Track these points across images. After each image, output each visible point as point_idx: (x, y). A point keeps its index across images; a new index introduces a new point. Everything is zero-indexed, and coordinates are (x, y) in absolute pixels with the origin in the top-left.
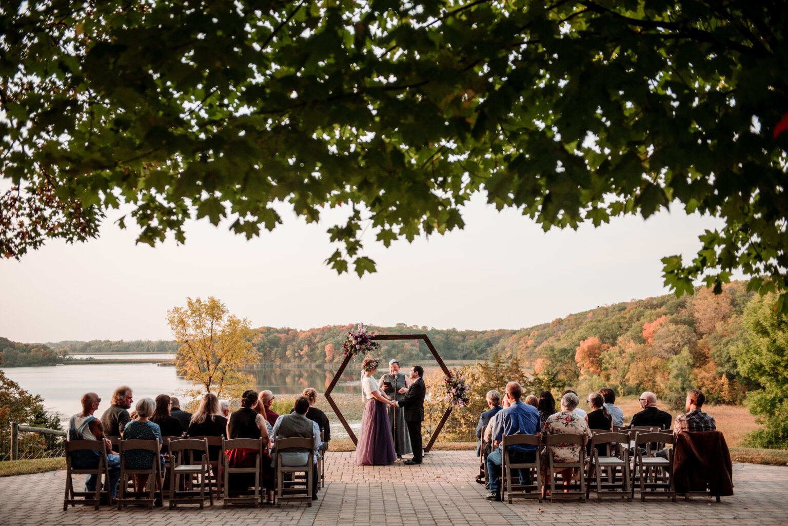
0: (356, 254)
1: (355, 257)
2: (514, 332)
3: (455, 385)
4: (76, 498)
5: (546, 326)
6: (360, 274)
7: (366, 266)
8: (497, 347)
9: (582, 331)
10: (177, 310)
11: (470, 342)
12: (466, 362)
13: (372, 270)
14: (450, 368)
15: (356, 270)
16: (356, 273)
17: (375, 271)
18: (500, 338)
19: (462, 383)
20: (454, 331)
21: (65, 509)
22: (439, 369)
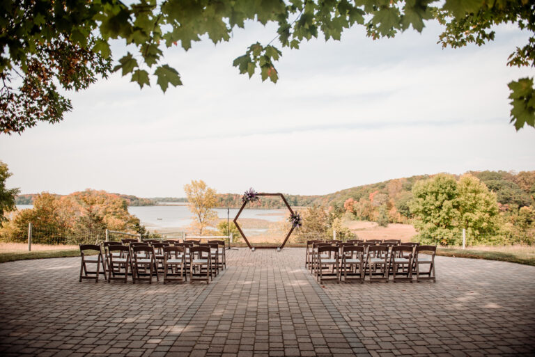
0: (156, 63)
1: (154, 67)
2: (321, 196)
3: (295, 218)
4: (89, 275)
5: (333, 194)
6: (164, 88)
7: (169, 77)
8: (314, 202)
9: (346, 196)
10: (187, 185)
11: (304, 200)
12: (303, 207)
13: (177, 82)
14: (293, 210)
15: (159, 82)
16: (159, 87)
17: (180, 83)
18: (315, 199)
19: (299, 216)
20: (299, 196)
21: (80, 281)
22: (288, 210)
